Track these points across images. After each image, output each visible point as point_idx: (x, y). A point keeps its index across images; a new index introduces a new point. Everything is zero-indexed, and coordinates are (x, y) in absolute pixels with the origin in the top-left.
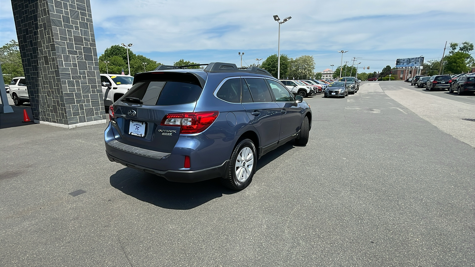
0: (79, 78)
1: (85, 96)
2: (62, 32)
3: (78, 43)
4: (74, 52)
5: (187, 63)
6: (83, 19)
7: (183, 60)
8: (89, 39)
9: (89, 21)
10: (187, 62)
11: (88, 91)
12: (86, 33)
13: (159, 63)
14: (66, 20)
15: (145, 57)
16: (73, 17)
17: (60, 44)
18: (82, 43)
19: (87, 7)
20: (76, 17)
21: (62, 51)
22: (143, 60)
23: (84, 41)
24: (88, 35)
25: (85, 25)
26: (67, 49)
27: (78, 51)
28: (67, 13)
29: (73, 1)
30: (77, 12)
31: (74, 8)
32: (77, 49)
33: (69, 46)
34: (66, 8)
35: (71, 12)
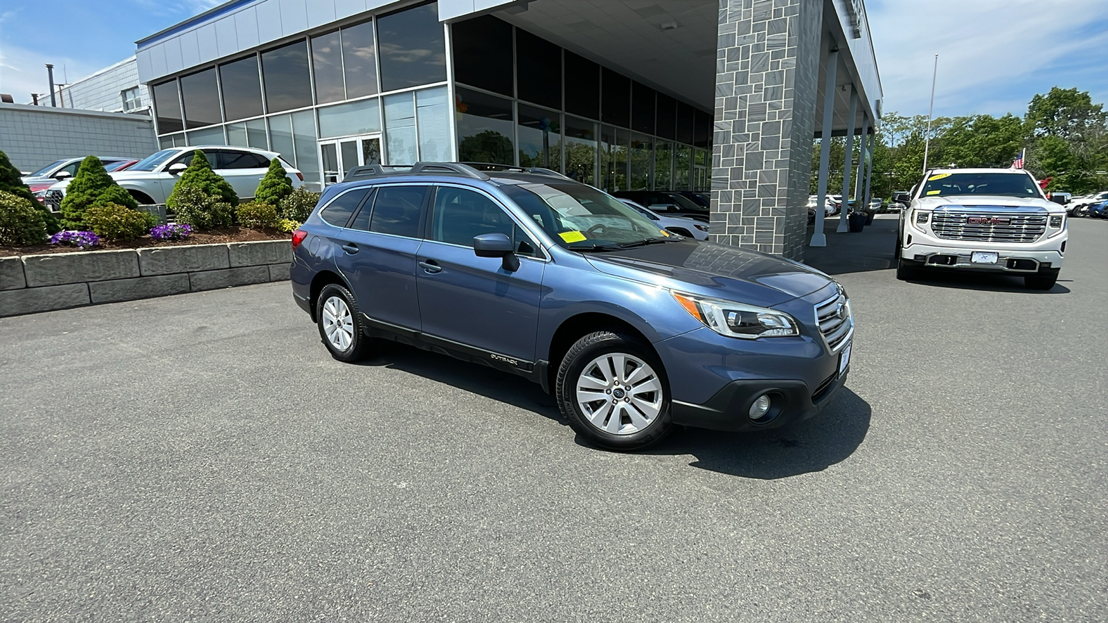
0: (743, 187)
1: (745, 220)
2: (731, 104)
3: (754, 117)
4: (744, 136)
6: (775, 65)
8: (778, 104)
9: (788, 64)
11: (756, 212)
12: (775, 94)
14: (742, 78)
16: (753, 71)
17: (722, 128)
18: (761, 116)
19: (789, 36)
20: (762, 66)
23: (767, 111)
24: (779, 94)
25: (778, 78)
26: (732, 134)
27: (751, 133)
28: (745, 66)
29: (761, 37)
30: (767, 55)
31: (762, 49)
32: (750, 129)
33: (736, 127)
34: (745, 55)
35: (754, 61)
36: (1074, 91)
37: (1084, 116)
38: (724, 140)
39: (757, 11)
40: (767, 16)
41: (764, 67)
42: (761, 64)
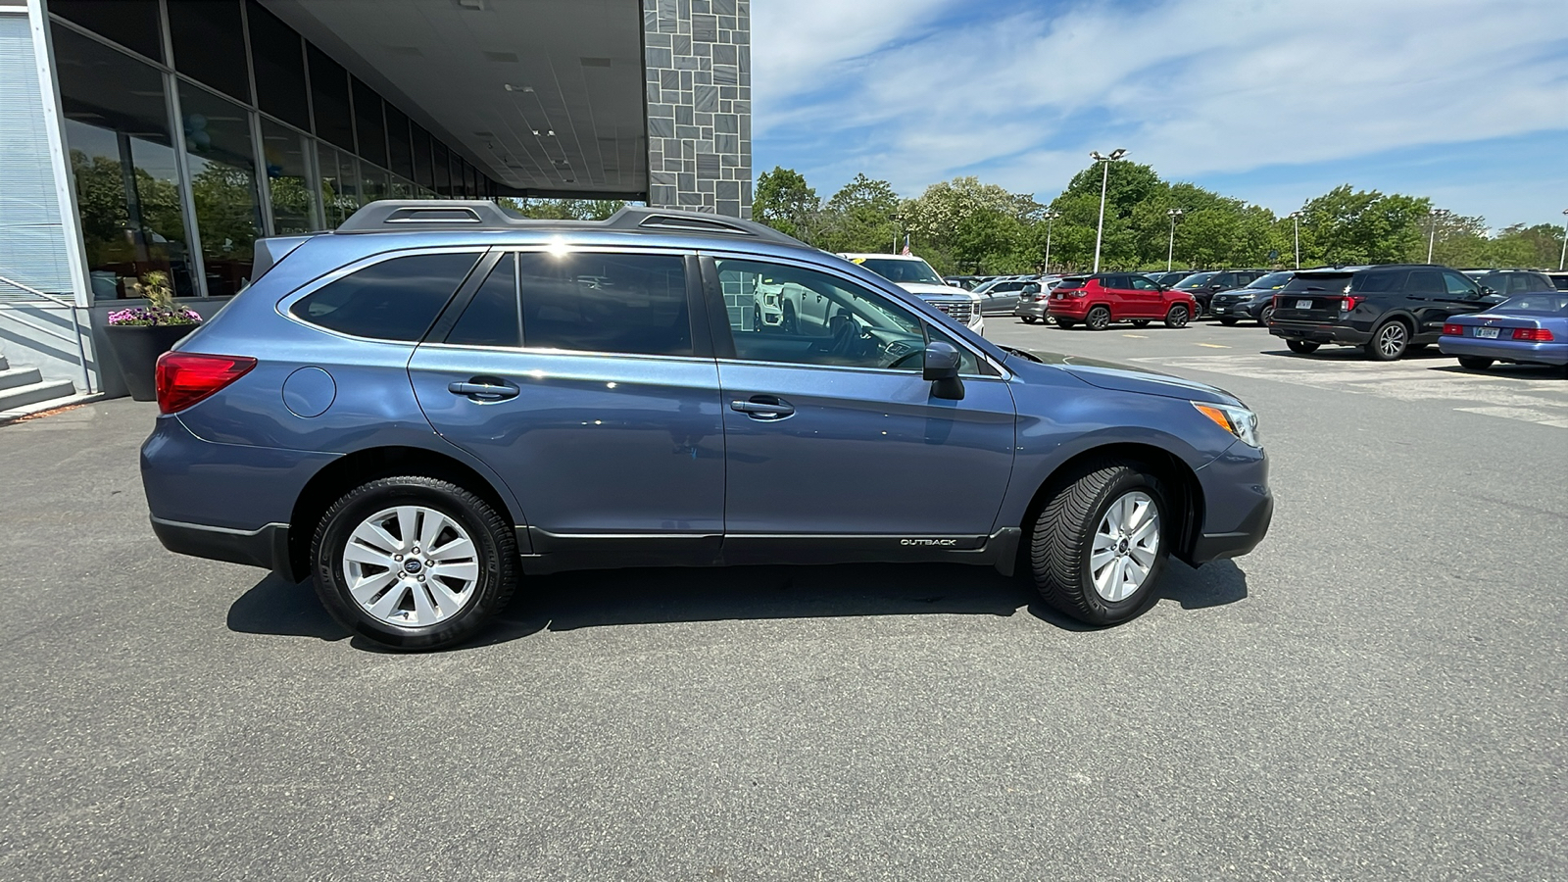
2: (673, 149)
3: (705, 172)
4: (694, 198)
5: (1365, 200)
6: (726, 106)
7: (1348, 188)
8: (734, 159)
9: (742, 109)
10: (1366, 193)
12: (729, 145)
13: (1252, 206)
14: (685, 115)
15: (1198, 190)
16: (699, 107)
17: (662, 180)
18: (714, 172)
19: (740, 71)
20: (709, 104)
21: (665, 198)
22: (1191, 200)
23: (721, 167)
24: (734, 147)
25: (730, 123)
26: (678, 192)
27: (703, 194)
28: (687, 98)
29: (706, 64)
30: (714, 91)
31: (708, 81)
32: (701, 188)
33: (682, 183)
34: (687, 84)
35: (699, 94)
36: (792, 172)
37: (802, 200)
38: (668, 198)
39: (698, 26)
40: (711, 38)
41: (712, 105)
42: (708, 101)
